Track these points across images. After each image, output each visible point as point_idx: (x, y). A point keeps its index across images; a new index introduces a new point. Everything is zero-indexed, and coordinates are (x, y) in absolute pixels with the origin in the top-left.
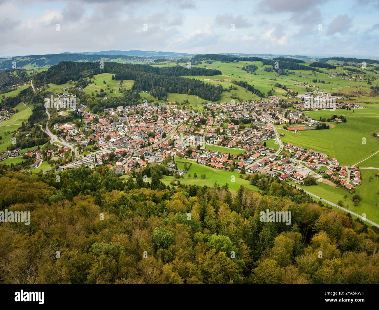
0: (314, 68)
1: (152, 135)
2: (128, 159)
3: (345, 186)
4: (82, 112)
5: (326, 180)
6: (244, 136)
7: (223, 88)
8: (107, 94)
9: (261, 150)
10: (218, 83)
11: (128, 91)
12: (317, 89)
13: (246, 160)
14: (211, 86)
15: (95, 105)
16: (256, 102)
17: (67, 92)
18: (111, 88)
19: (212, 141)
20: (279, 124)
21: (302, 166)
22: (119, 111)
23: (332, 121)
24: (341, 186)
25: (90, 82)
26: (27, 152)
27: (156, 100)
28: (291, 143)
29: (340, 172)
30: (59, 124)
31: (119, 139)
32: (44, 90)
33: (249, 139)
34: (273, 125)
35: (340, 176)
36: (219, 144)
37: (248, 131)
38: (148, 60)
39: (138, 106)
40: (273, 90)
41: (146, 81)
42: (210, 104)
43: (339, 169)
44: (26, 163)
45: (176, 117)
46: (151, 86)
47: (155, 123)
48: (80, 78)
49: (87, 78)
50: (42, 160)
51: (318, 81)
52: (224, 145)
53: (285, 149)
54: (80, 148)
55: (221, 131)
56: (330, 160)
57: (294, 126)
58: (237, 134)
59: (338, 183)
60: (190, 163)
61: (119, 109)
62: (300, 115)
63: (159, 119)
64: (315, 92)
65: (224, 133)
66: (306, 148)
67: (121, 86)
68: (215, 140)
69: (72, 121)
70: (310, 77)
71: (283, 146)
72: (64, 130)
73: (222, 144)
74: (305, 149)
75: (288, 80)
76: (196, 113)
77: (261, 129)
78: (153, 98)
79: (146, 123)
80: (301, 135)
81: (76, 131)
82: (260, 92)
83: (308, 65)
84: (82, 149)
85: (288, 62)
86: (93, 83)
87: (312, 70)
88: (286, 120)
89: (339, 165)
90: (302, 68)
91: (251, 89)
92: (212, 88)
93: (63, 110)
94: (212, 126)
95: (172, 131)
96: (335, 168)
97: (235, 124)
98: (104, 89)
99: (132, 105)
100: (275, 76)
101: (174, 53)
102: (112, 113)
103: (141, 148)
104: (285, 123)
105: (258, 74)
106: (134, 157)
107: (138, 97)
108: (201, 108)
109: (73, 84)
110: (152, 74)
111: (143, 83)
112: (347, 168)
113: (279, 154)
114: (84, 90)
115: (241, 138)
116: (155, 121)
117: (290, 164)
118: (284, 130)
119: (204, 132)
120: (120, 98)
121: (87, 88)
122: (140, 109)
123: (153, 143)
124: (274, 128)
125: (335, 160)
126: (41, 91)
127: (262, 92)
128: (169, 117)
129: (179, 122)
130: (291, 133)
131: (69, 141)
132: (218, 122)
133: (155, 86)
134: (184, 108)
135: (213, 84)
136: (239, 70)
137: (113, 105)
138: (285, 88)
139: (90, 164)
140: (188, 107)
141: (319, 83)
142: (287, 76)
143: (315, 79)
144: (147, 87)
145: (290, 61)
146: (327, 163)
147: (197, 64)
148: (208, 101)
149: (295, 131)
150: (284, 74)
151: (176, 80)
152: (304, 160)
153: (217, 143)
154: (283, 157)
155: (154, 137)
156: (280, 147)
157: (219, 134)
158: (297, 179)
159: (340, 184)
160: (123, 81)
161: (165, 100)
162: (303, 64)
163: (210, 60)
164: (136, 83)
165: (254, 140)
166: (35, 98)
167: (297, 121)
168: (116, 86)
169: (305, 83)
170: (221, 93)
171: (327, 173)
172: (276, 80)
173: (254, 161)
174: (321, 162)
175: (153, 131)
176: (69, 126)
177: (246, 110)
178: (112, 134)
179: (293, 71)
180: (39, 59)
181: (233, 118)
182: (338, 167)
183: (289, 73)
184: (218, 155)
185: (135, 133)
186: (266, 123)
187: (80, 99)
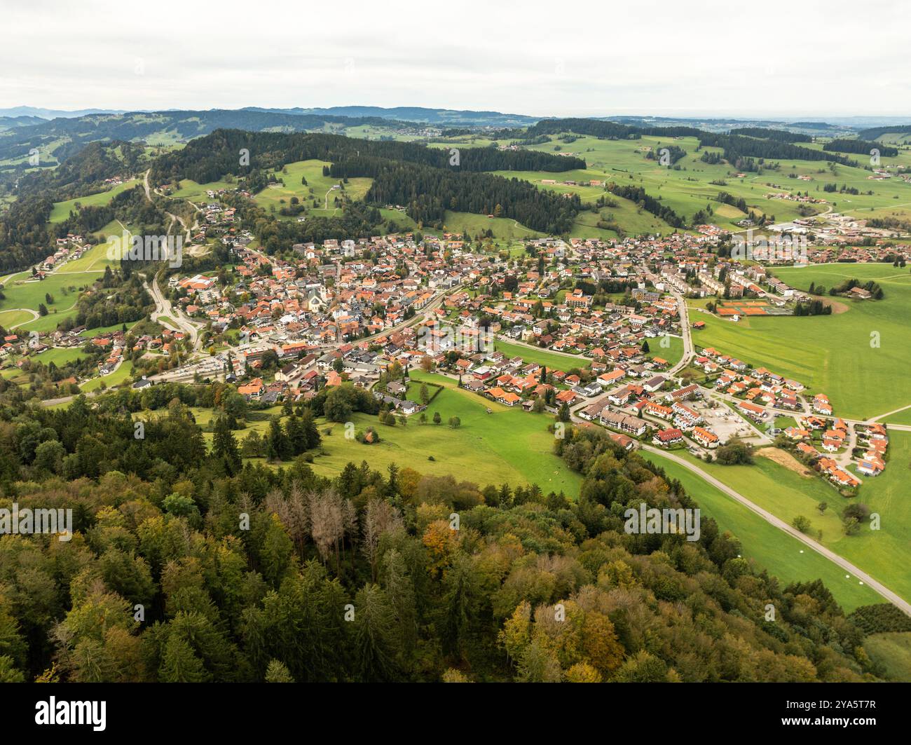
0: (833, 153)
1: (380, 312)
2: (307, 366)
3: (830, 475)
4: (242, 250)
5: (782, 452)
6: (600, 324)
7: (582, 202)
8: (306, 209)
9: (633, 361)
10: (572, 191)
11: (356, 204)
12: (831, 209)
13: (585, 386)
14: (554, 197)
15: (272, 234)
16: (660, 239)
17: (218, 201)
18: (317, 196)
19: (518, 334)
20: (697, 297)
21: (727, 409)
22: (328, 250)
23: (844, 294)
24: (819, 474)
25: (275, 181)
26: (97, 338)
27: (417, 228)
28: (716, 347)
29: (826, 436)
30: (183, 275)
31: (303, 316)
32: (169, 194)
33: (611, 332)
34: (681, 299)
35: (823, 446)
36: (532, 341)
37: (613, 312)
38: (432, 131)
39: (373, 239)
40: (708, 208)
41: (399, 181)
42: (543, 241)
43: (827, 426)
44: (87, 363)
45: (452, 270)
46: (411, 193)
47: (399, 281)
48: (254, 170)
49: (269, 170)
50: (122, 359)
51: (838, 188)
52: (543, 345)
53: (695, 362)
54: (209, 335)
55: (547, 310)
56: (810, 398)
57: (738, 303)
58: (583, 319)
59: (813, 463)
60: (439, 386)
61: (328, 246)
62: (759, 275)
63: (412, 273)
64: (822, 216)
65: (552, 314)
66: (751, 363)
67: (342, 192)
68: (524, 331)
69: (214, 269)
70: (819, 178)
71: (693, 354)
72: (189, 290)
73: (538, 342)
74: (750, 366)
75: (755, 186)
76: (504, 261)
77: (646, 309)
78: (411, 223)
79: (378, 282)
80: (749, 328)
81: (216, 294)
82: (673, 214)
83: (820, 148)
84: (212, 337)
85: (766, 139)
86: (281, 181)
87: (827, 160)
88: (720, 287)
89: (832, 414)
90: (801, 155)
91: (652, 206)
92: (554, 202)
93: (199, 243)
94: (529, 295)
95: (432, 305)
96: (815, 423)
97: (585, 293)
98: (300, 198)
99: (359, 237)
100: (729, 173)
101: (499, 114)
102: (309, 254)
103: (347, 340)
104: (715, 295)
105: (685, 169)
106: (321, 364)
107: (375, 218)
108: (518, 249)
109: (234, 183)
110: (416, 165)
111: (392, 187)
112: (851, 424)
113: (675, 376)
114: (256, 198)
115: (589, 330)
116: (402, 279)
117: (695, 403)
118: (707, 312)
119: (505, 309)
120: (334, 220)
121: (264, 193)
122: (377, 247)
123: (378, 331)
124: (683, 307)
125: (822, 399)
126: (162, 197)
127: (679, 214)
128: (435, 270)
129: (455, 283)
130: (725, 322)
131: (193, 316)
132: (546, 285)
133: (418, 195)
134: (479, 248)
135: (557, 192)
136: (639, 160)
137: (314, 235)
138: (741, 205)
139: (216, 374)
140: (488, 246)
141: (841, 192)
142: (760, 174)
143: (833, 184)
144: (401, 196)
145: (772, 138)
146: (799, 408)
147: (539, 142)
148: (539, 234)
149: (736, 317)
150: (751, 169)
151: (470, 181)
152: (737, 395)
153: (527, 338)
154: (685, 384)
155: (384, 318)
156: (685, 357)
157: (540, 317)
158: (702, 446)
159: (818, 469)
160: (349, 180)
161: (440, 228)
162: (805, 145)
163: (572, 134)
164: (374, 186)
165: (622, 335)
166: (146, 212)
167: (746, 292)
168: (331, 191)
169: (799, 194)
170: (575, 216)
171: (790, 435)
172: (724, 184)
173: (605, 389)
174: (782, 404)
175: (386, 301)
176: (201, 281)
177: (628, 258)
178: (291, 305)
179: (776, 161)
180: (183, 121)
181: (586, 277)
182: (827, 420)
183: (766, 168)
184: (520, 370)
185: (343, 305)
186: (666, 292)
187: (243, 218)
